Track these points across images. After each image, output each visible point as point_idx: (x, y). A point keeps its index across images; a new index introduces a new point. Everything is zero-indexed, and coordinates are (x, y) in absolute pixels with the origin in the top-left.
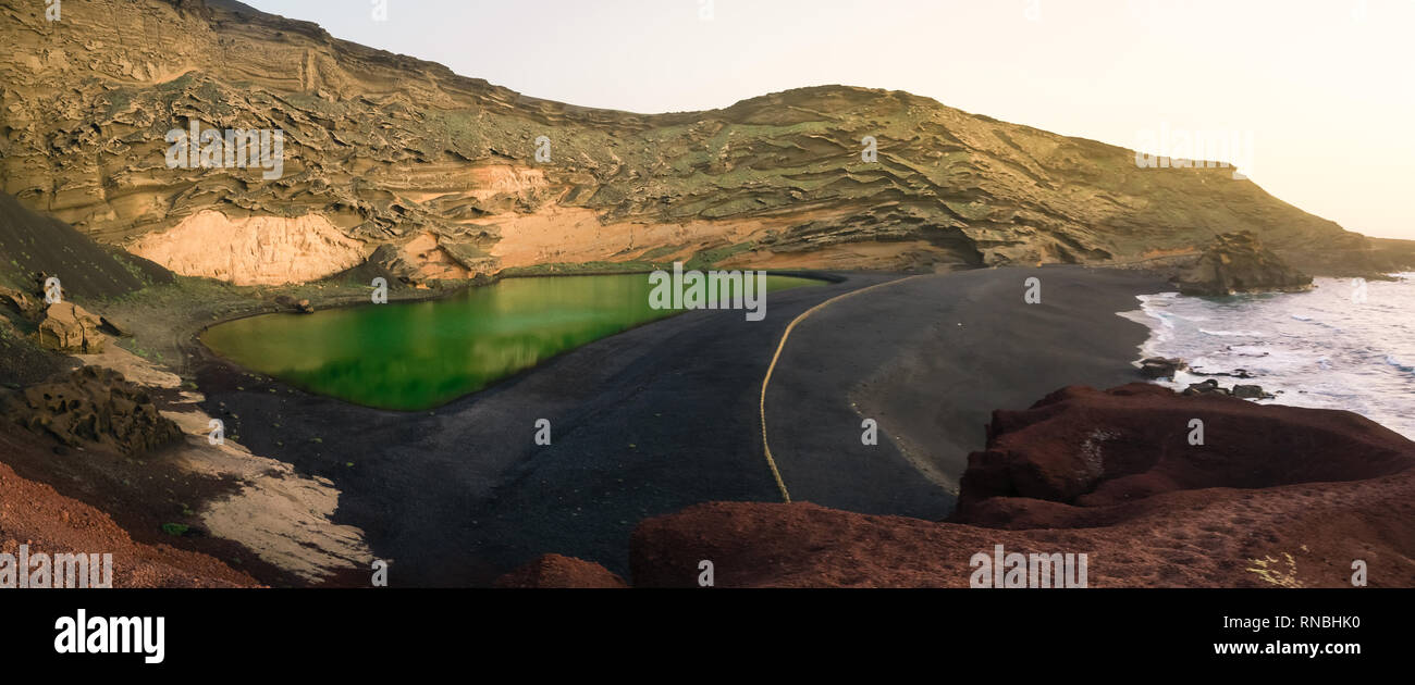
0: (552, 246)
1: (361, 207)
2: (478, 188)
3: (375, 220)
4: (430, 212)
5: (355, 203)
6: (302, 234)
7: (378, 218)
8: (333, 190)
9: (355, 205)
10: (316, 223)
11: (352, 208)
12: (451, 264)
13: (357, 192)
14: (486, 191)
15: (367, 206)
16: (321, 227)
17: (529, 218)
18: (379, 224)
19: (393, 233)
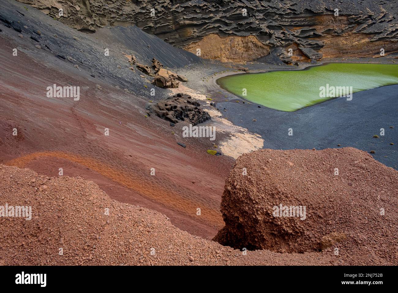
0: (345, 50)
1: (269, 33)
2: (317, 25)
3: (274, 38)
4: (296, 35)
5: (267, 30)
6: (246, 43)
7: (275, 37)
8: (259, 26)
9: (268, 32)
10: (253, 38)
11: (266, 33)
12: (302, 56)
13: (268, 27)
14: (320, 26)
15: (272, 32)
16: (254, 40)
17: (337, 38)
18: (276, 40)
19: (281, 43)
